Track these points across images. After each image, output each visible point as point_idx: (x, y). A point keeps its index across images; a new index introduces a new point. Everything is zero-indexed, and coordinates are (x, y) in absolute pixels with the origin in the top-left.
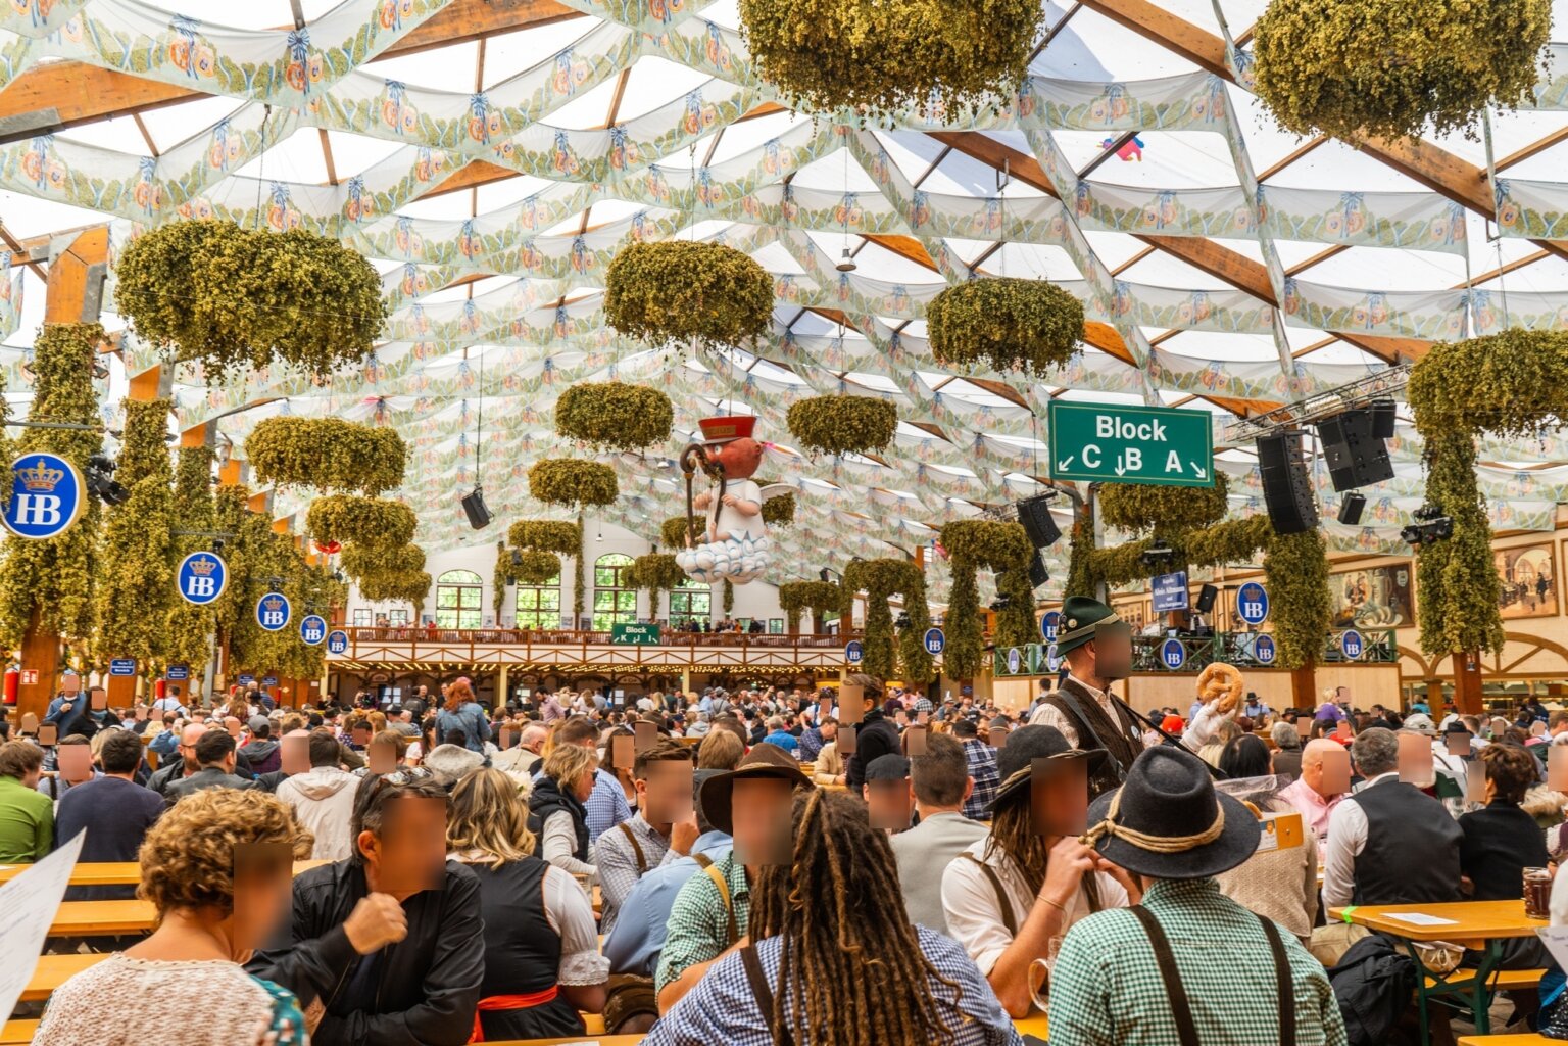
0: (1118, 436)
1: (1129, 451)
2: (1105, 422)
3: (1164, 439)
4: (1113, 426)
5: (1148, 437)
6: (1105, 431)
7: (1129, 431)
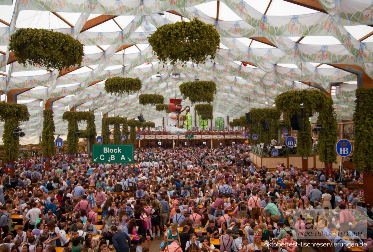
0: (109, 152)
1: (111, 156)
2: (105, 149)
3: (121, 152)
4: (108, 150)
5: (117, 152)
6: (106, 151)
7: (112, 151)
